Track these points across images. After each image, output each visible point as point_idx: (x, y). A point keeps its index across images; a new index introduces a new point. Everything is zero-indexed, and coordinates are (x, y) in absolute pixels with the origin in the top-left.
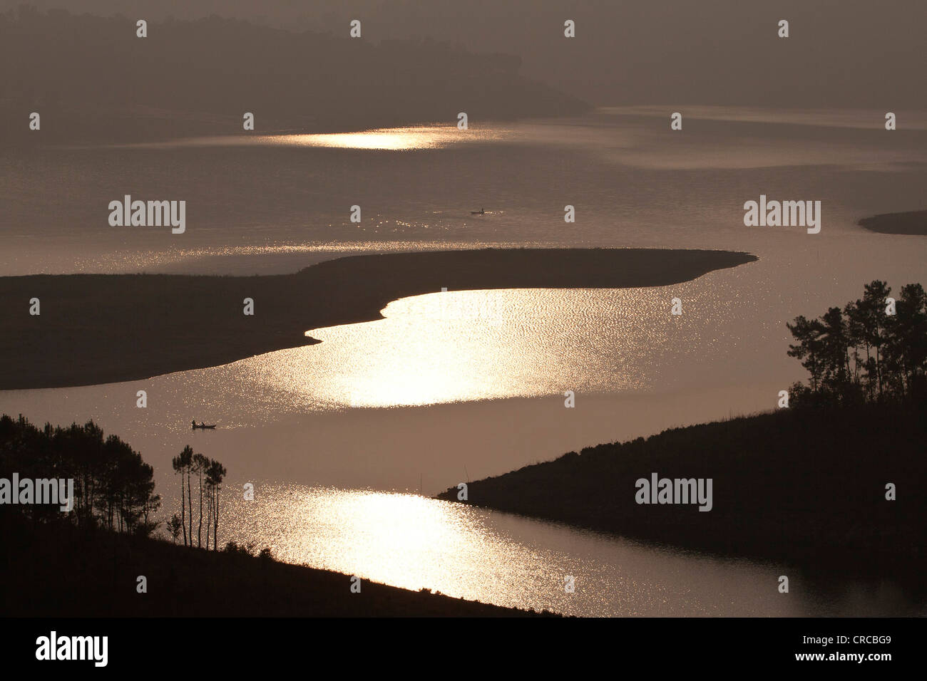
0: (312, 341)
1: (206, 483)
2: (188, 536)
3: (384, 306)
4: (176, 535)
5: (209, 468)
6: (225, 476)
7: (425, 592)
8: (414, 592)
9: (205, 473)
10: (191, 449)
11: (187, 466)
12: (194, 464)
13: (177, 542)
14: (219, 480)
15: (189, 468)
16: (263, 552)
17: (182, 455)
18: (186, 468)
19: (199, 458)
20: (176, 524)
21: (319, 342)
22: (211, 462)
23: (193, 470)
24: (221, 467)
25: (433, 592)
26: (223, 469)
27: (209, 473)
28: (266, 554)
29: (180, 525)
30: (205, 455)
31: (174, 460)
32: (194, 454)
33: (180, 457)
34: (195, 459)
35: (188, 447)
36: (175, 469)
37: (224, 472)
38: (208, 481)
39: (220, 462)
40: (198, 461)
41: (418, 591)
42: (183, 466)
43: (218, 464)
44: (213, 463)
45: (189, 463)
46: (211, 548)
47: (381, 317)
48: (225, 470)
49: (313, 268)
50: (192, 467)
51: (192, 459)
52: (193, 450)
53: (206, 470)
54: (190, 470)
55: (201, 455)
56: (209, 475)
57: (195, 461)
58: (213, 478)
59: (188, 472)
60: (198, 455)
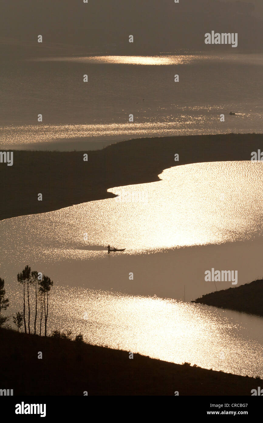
0: (112, 196)
1: (39, 291)
2: (27, 326)
3: (161, 172)
4: (19, 326)
5: (41, 281)
6: (52, 286)
7: (187, 365)
8: (179, 365)
9: (39, 284)
10: (30, 268)
11: (27, 279)
12: (32, 278)
13: (20, 330)
14: (48, 289)
15: (28, 280)
16: (77, 337)
17: (23, 271)
18: (26, 281)
20: (19, 318)
23: (31, 282)
24: (50, 280)
25: (192, 365)
28: (79, 338)
29: (22, 319)
31: (18, 275)
32: (31, 271)
33: (22, 273)
34: (32, 275)
35: (27, 266)
36: (19, 281)
37: (51, 284)
38: (41, 289)
39: (49, 277)
40: (34, 276)
41: (182, 364)
42: (24, 279)
43: (47, 278)
44: (44, 278)
45: (28, 277)
46: (43, 334)
47: (159, 180)
48: (52, 282)
49: (113, 146)
50: (30, 280)
51: (31, 275)
52: (31, 269)
54: (29, 282)
55: (36, 272)
56: (42, 285)
57: (33, 276)
58: (44, 287)
59: (28, 283)
60: (35, 272)
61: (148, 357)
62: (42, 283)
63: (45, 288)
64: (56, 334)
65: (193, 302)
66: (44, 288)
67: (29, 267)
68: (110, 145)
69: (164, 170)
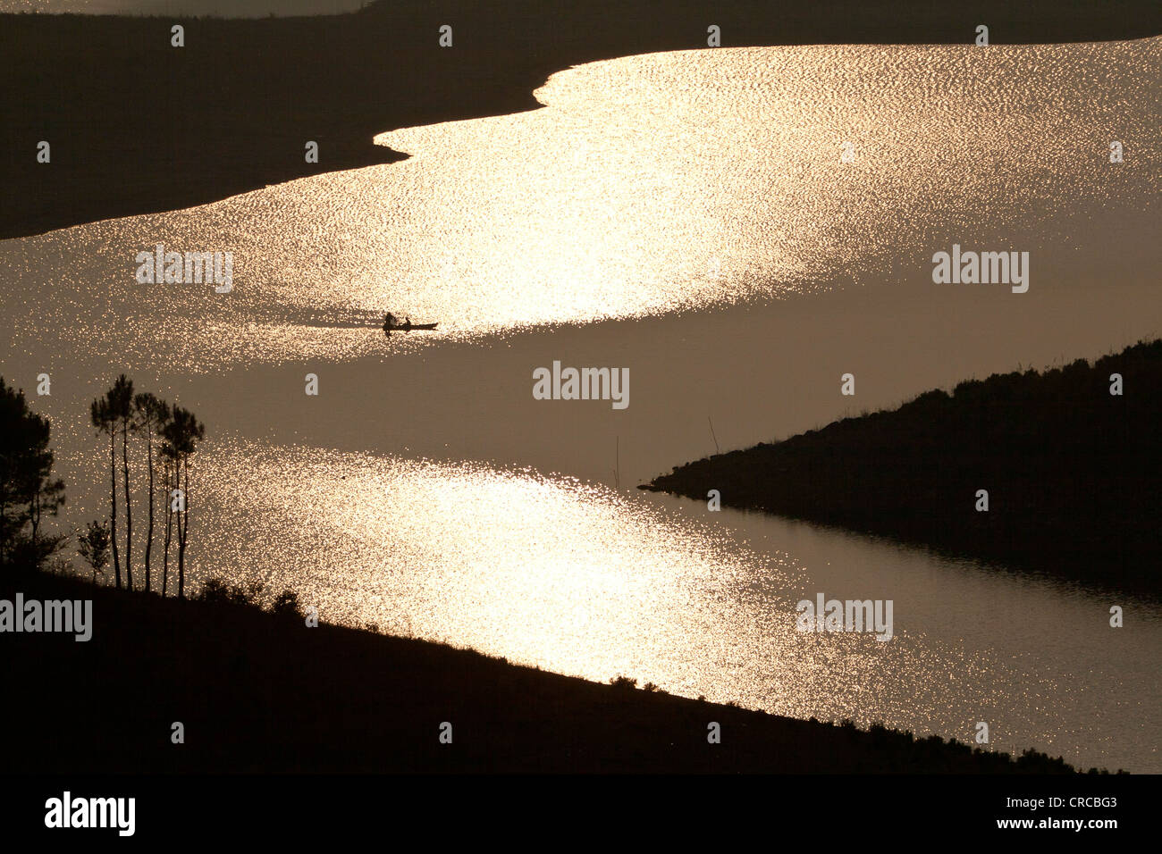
0: (389, 156)
1: (161, 455)
3: (541, 81)
4: (98, 564)
5: (167, 423)
6: (201, 439)
7: (624, 685)
8: (599, 686)
9: (159, 433)
10: (130, 383)
11: (121, 418)
12: (136, 414)
13: (101, 580)
14: (189, 449)
15: (125, 422)
16: (282, 599)
17: (110, 395)
18: (119, 424)
19: (146, 400)
20: (97, 541)
21: (404, 156)
22: (171, 410)
23: (133, 427)
24: (193, 421)
25: (640, 686)
26: (197, 425)
27: (166, 433)
28: (288, 607)
29: (104, 544)
30: (159, 396)
31: (94, 406)
32: (135, 393)
33: (106, 400)
34: (137, 404)
35: (123, 378)
36: (96, 424)
37: (197, 431)
38: (165, 450)
39: (191, 411)
40: (144, 408)
41: (608, 683)
42: (113, 419)
43: (186, 414)
44: (177, 413)
45: (126, 412)
46: (172, 592)
47: (534, 105)
48: (202, 428)
50: (131, 421)
51: (133, 405)
52: (133, 386)
53: (162, 427)
54: (128, 426)
55: (150, 394)
56: (168, 437)
57: (139, 408)
58: (175, 443)
59: (124, 432)
60: (145, 396)
61: (503, 660)
62: (170, 433)
63: (179, 446)
64: (215, 591)
65: (642, 488)
66: (176, 446)
67: (127, 379)
69: (554, 72)
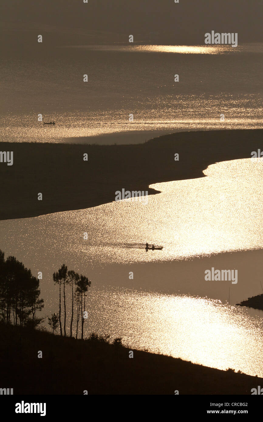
0: (153, 192)
1: (76, 291)
3: (205, 168)
4: (55, 327)
5: (79, 281)
6: (90, 286)
7: (230, 371)
8: (222, 372)
9: (76, 284)
10: (66, 267)
11: (63, 279)
12: (68, 278)
13: (55, 333)
14: (86, 290)
15: (65, 280)
16: (116, 340)
17: (59, 271)
18: (62, 280)
19: (72, 273)
20: (55, 320)
21: (159, 192)
22: (80, 276)
23: (67, 282)
24: (87, 280)
25: (236, 371)
26: (89, 282)
27: (78, 284)
28: (118, 342)
29: (57, 321)
30: (76, 272)
31: (54, 275)
33: (58, 273)
34: (69, 274)
35: (64, 265)
36: (55, 281)
37: (89, 284)
38: (78, 290)
39: (86, 277)
40: (71, 276)
41: (226, 370)
42: (60, 279)
43: (85, 278)
44: (82, 277)
45: (65, 277)
46: (79, 337)
47: (203, 176)
48: (90, 282)
49: (156, 139)
50: (67, 280)
51: (67, 274)
53: (77, 282)
54: (65, 281)
55: (73, 271)
56: (79, 285)
57: (69, 275)
58: (81, 287)
59: (64, 283)
60: (71, 271)
61: (190, 362)
62: (79, 284)
63: (82, 288)
64: (94, 337)
65: (238, 305)
66: (81, 289)
67: (65, 266)
68: (153, 138)
69: (209, 165)
